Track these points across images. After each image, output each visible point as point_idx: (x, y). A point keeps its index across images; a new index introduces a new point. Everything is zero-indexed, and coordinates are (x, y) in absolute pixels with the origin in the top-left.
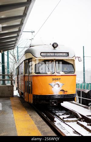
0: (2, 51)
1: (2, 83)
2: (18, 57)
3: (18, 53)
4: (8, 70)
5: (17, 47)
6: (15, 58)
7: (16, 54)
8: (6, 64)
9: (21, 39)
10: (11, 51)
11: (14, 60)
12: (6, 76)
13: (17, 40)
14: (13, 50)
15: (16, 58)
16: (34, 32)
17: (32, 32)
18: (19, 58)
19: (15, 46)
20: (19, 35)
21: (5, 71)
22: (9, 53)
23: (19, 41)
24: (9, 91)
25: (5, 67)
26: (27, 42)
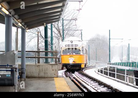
0: (45, 24)
1: (45, 61)
2: (63, 30)
3: (63, 27)
4: (52, 46)
5: (62, 19)
6: (59, 32)
7: (61, 28)
8: (49, 40)
9: (66, 10)
10: (55, 24)
11: (59, 35)
12: (49, 53)
13: (62, 11)
14: (57, 22)
15: (61, 31)
16: (82, 1)
17: (79, 1)
18: (64, 32)
19: (60, 18)
20: (64, 5)
21: (49, 47)
22: (53, 26)
23: (65, 12)
24: (53, 70)
25: (49, 43)
26: (73, 13)
